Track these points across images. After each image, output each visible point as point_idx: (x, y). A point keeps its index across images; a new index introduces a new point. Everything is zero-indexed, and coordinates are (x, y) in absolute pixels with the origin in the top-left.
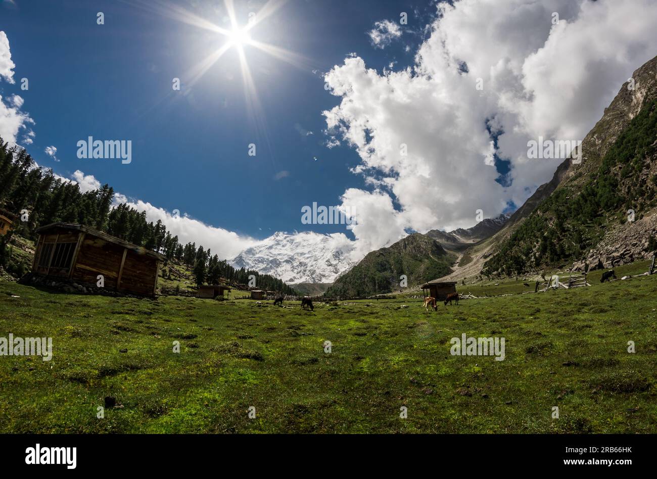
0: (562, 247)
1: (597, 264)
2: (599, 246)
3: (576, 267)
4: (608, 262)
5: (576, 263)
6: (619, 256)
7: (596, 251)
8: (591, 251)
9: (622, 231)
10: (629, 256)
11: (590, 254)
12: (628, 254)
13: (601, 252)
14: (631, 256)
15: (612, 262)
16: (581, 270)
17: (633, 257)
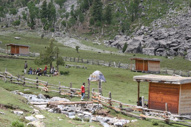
0: (109, 10)
1: (137, 47)
2: (154, 25)
3: (117, 42)
4: (150, 48)
5: (119, 36)
6: (164, 46)
7: (147, 30)
8: (143, 27)
9: (187, 17)
10: (174, 50)
11: (139, 31)
12: (175, 46)
13: (153, 33)
14: (176, 50)
15: (155, 50)
16: (120, 46)
17: (178, 51)
